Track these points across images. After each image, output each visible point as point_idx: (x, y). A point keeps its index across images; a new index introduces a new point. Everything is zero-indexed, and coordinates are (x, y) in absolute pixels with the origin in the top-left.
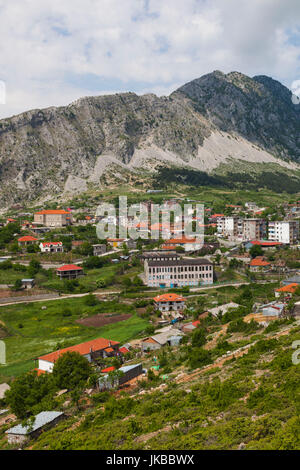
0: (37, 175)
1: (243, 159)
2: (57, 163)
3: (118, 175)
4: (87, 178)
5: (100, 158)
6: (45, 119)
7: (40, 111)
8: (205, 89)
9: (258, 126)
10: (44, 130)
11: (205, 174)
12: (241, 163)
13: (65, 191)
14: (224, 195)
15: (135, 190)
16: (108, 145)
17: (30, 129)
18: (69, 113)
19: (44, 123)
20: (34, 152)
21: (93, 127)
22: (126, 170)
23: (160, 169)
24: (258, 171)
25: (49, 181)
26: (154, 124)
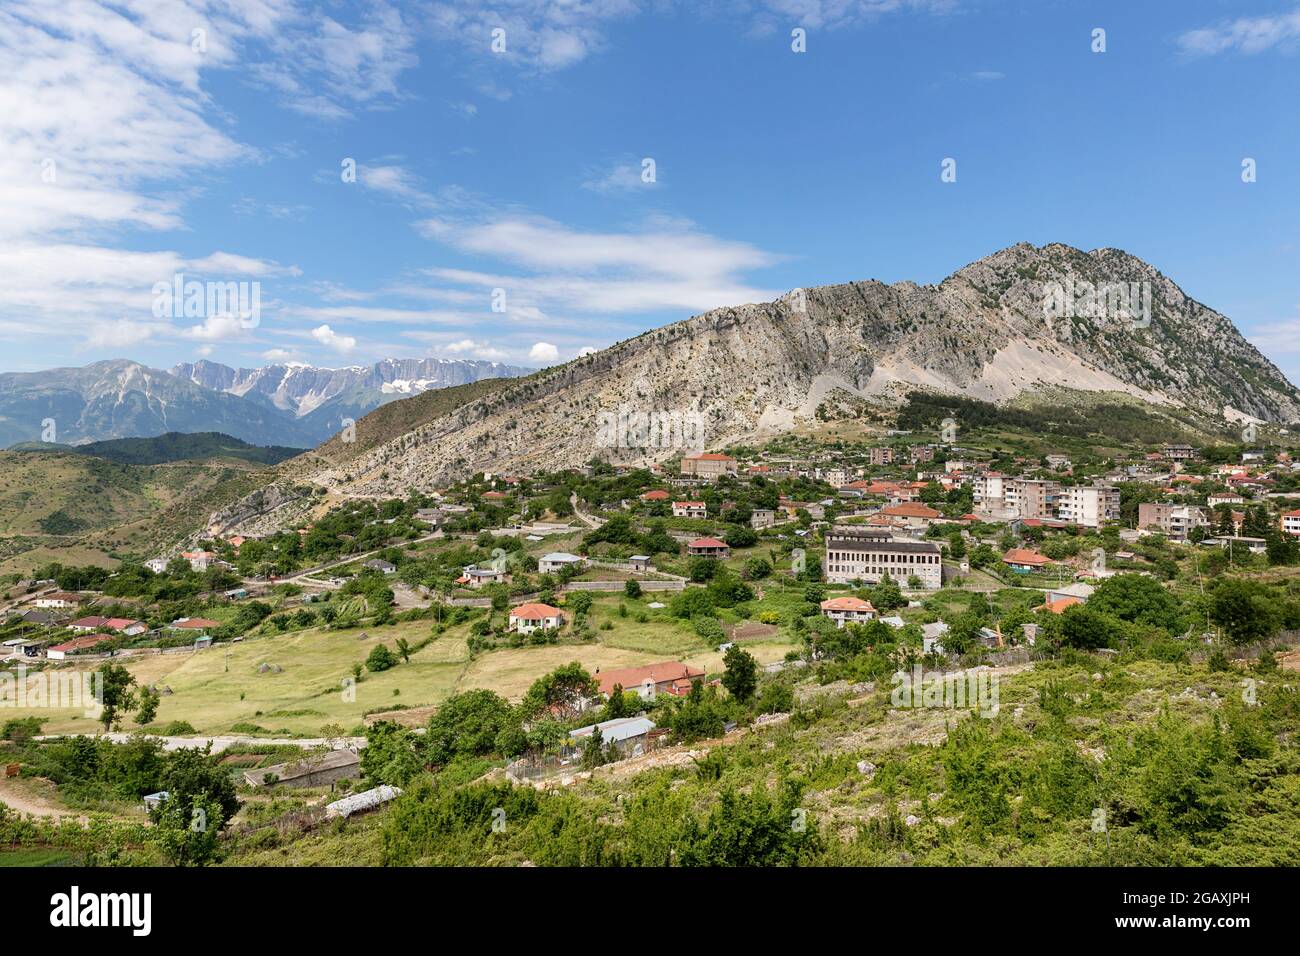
0: (720, 404)
1: (1066, 384)
2: (752, 387)
3: (843, 407)
4: (796, 409)
5: (816, 380)
6: (737, 322)
7: (731, 311)
8: (1001, 272)
9: (1095, 330)
10: (735, 336)
11: (991, 406)
12: (1059, 391)
13: (758, 429)
14: (1021, 442)
15: (868, 430)
16: (832, 359)
17: (714, 337)
18: (774, 313)
19: (735, 328)
20: (717, 370)
21: (809, 333)
22: (859, 399)
23: (914, 397)
24: (1088, 403)
25: (737, 413)
26: (910, 329)
